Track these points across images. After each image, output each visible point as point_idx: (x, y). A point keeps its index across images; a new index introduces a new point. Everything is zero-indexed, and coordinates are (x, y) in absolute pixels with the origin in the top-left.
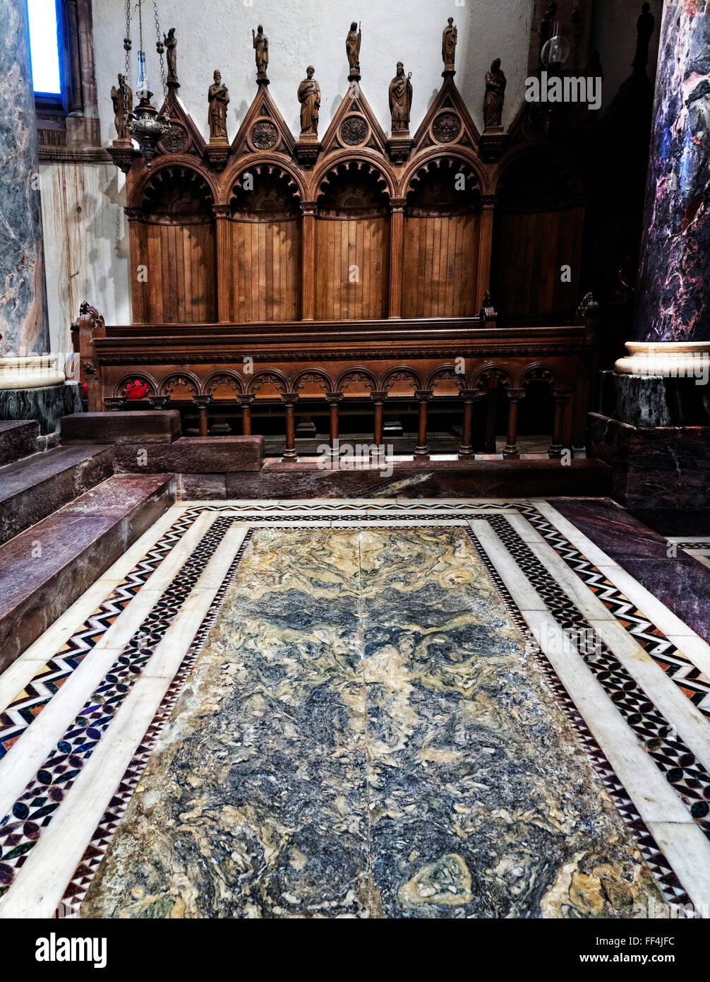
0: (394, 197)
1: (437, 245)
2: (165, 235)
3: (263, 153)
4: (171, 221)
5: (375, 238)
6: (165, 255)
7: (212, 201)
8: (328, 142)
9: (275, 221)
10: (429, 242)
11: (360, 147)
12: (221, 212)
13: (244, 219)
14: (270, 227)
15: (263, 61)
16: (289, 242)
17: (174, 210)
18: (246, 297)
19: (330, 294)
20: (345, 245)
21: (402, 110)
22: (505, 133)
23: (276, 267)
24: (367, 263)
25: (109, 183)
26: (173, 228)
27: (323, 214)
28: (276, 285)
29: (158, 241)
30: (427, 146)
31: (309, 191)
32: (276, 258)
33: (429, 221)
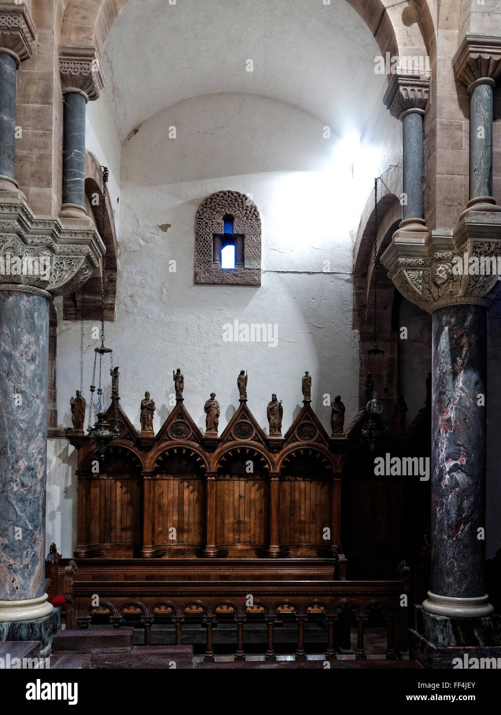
0: (272, 471)
1: (303, 498)
2: (103, 485)
3: (179, 441)
4: (108, 477)
5: (258, 493)
6: (103, 499)
7: (141, 468)
8: (225, 436)
9: (186, 479)
10: (297, 496)
11: (248, 440)
12: (147, 476)
13: (163, 478)
14: (181, 483)
15: (180, 388)
16: (196, 493)
17: (111, 470)
18: (163, 528)
19: (226, 527)
20: (237, 496)
21: (276, 421)
22: (345, 438)
23: (186, 508)
24: (253, 508)
25: (62, 450)
26: (109, 481)
27: (221, 477)
28: (186, 519)
29: (97, 490)
30: (294, 442)
31: (211, 465)
32: (186, 503)
33: (297, 484)
